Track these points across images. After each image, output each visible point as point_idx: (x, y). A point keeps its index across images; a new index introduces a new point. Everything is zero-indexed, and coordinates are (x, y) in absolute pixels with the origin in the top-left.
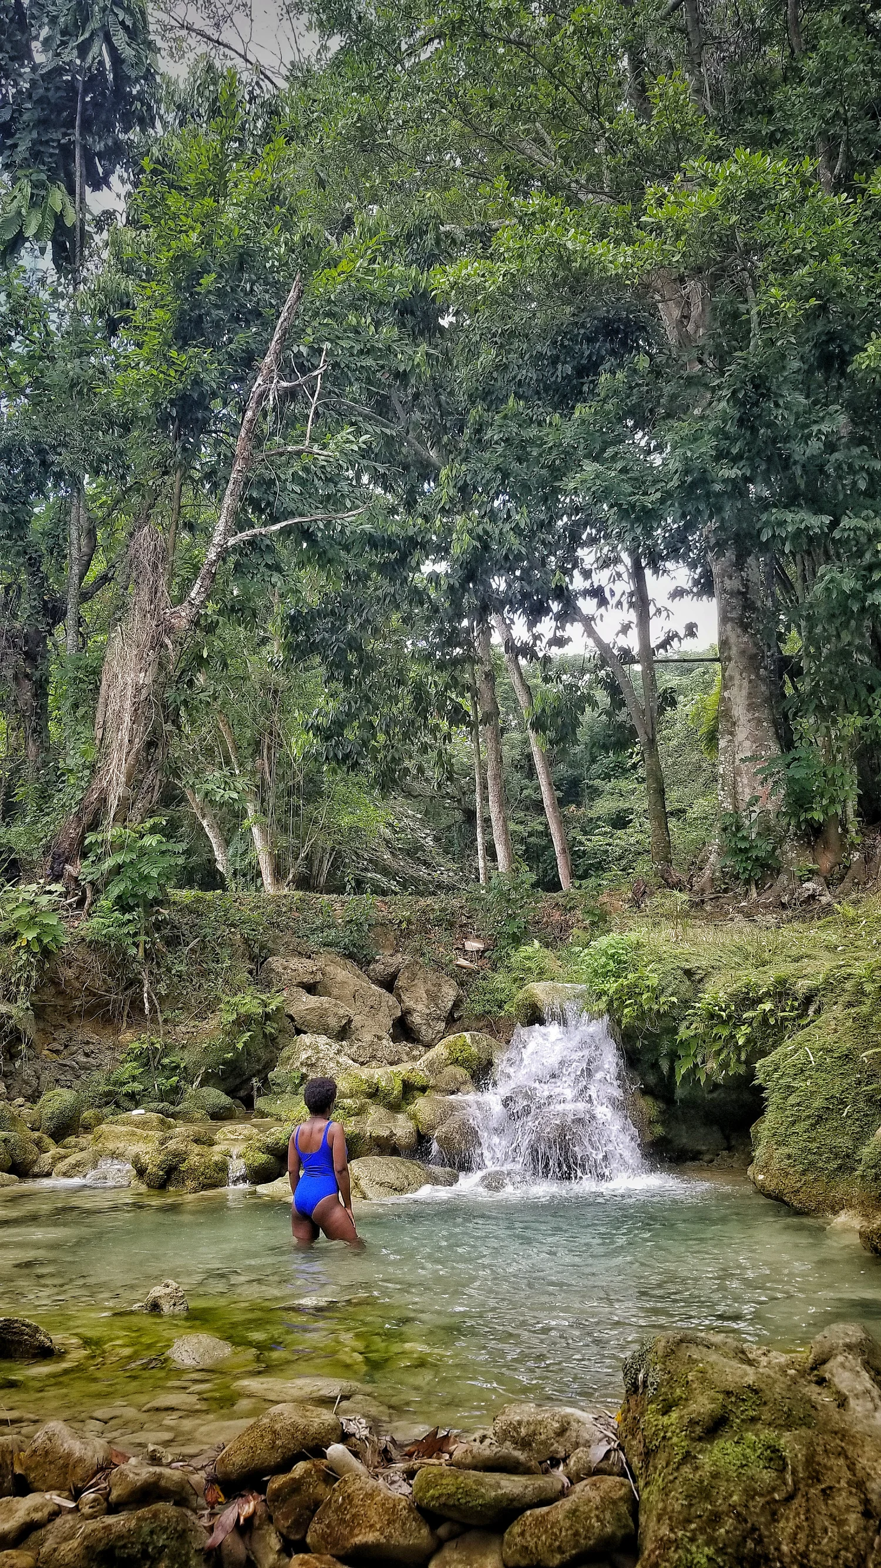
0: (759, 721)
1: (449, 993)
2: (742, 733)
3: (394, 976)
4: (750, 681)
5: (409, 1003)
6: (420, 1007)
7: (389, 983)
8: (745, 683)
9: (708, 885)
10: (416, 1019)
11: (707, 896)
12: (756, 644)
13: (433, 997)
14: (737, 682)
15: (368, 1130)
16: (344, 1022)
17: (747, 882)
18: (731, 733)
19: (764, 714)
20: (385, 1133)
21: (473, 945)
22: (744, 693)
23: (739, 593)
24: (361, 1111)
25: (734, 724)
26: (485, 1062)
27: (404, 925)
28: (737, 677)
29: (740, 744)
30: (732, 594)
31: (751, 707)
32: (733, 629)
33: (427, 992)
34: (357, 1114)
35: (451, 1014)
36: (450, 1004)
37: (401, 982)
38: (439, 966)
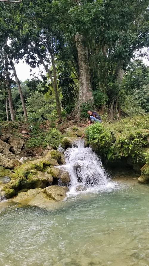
0: (88, 84)
1: (22, 142)
2: (85, 86)
3: (8, 139)
4: (87, 75)
5: (12, 145)
6: (15, 146)
7: (7, 141)
8: (86, 75)
9: (78, 118)
10: (14, 149)
11: (78, 121)
12: (87, 67)
13: (18, 144)
14: (84, 75)
15: (40, 178)
16: (2, 150)
17: (86, 118)
18: (82, 86)
19: (89, 82)
20: (46, 179)
21: (24, 132)
22: (85, 77)
23: (85, 55)
24: (36, 173)
25: (83, 84)
26: (60, 157)
27: (7, 127)
28: (84, 74)
29: (84, 88)
30: (83, 55)
31: (86, 81)
32: (83, 63)
33: (17, 142)
34: (35, 174)
35: (22, 148)
36: (22, 145)
37: (10, 140)
38: (18, 137)
